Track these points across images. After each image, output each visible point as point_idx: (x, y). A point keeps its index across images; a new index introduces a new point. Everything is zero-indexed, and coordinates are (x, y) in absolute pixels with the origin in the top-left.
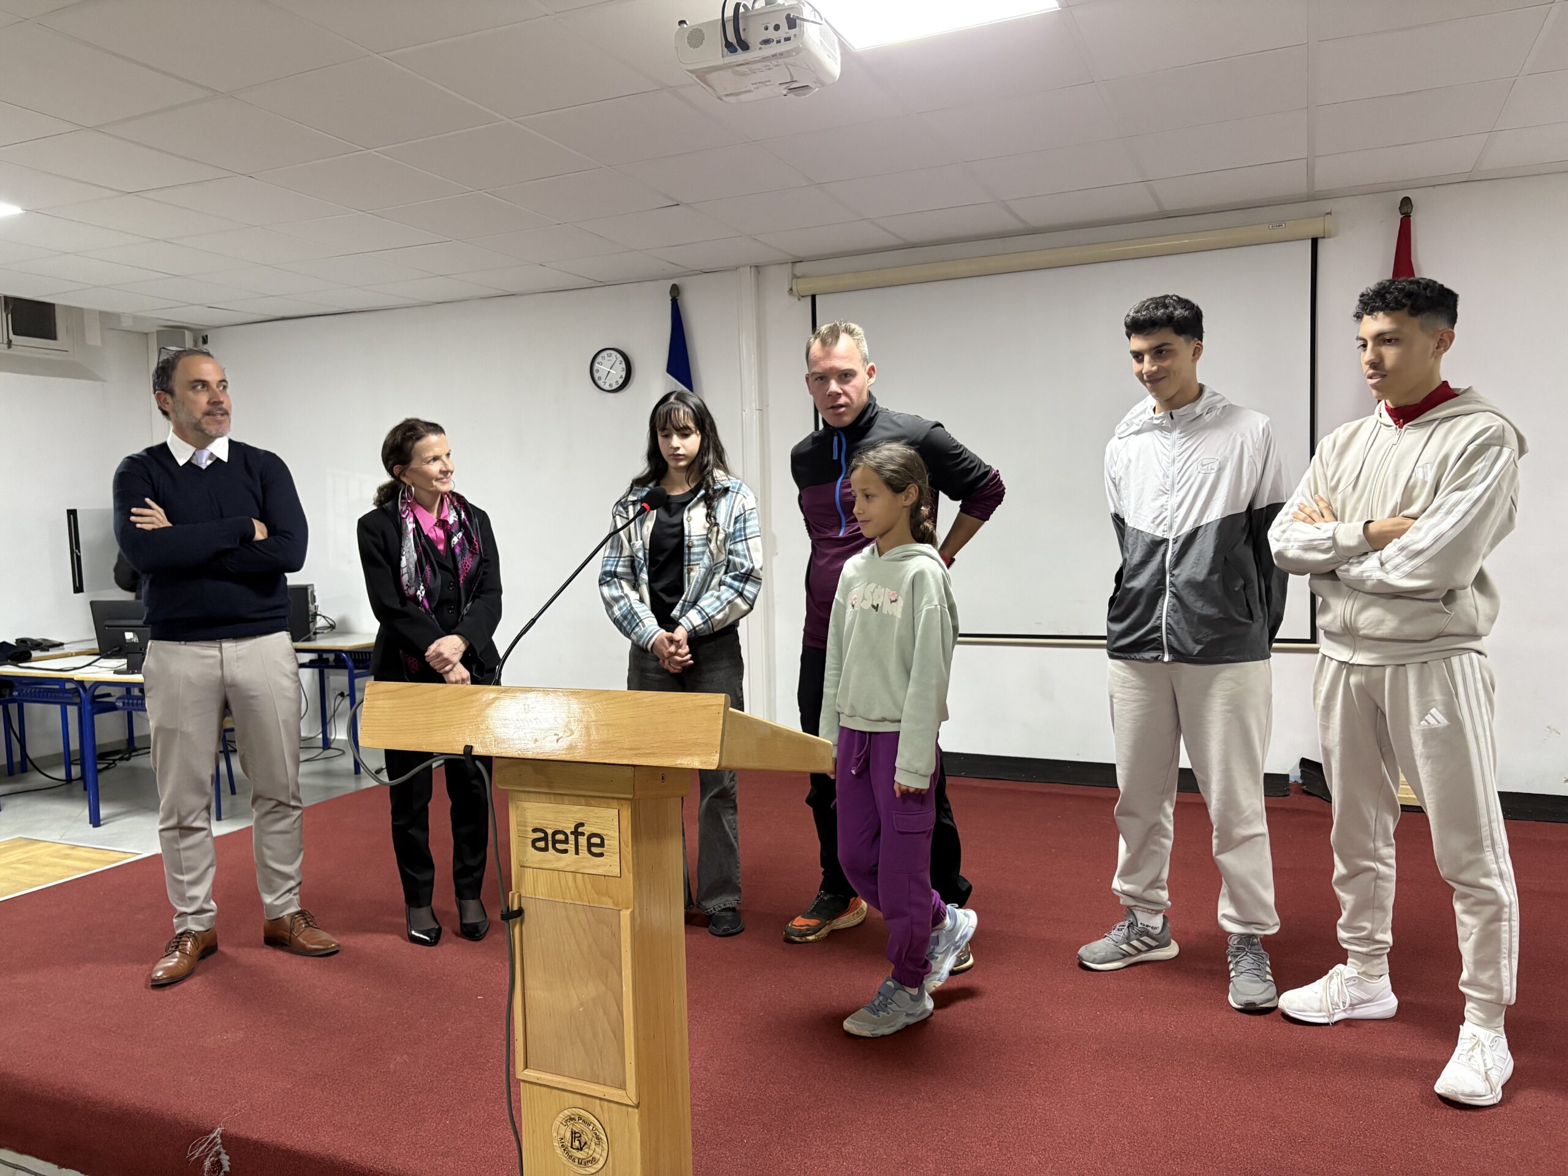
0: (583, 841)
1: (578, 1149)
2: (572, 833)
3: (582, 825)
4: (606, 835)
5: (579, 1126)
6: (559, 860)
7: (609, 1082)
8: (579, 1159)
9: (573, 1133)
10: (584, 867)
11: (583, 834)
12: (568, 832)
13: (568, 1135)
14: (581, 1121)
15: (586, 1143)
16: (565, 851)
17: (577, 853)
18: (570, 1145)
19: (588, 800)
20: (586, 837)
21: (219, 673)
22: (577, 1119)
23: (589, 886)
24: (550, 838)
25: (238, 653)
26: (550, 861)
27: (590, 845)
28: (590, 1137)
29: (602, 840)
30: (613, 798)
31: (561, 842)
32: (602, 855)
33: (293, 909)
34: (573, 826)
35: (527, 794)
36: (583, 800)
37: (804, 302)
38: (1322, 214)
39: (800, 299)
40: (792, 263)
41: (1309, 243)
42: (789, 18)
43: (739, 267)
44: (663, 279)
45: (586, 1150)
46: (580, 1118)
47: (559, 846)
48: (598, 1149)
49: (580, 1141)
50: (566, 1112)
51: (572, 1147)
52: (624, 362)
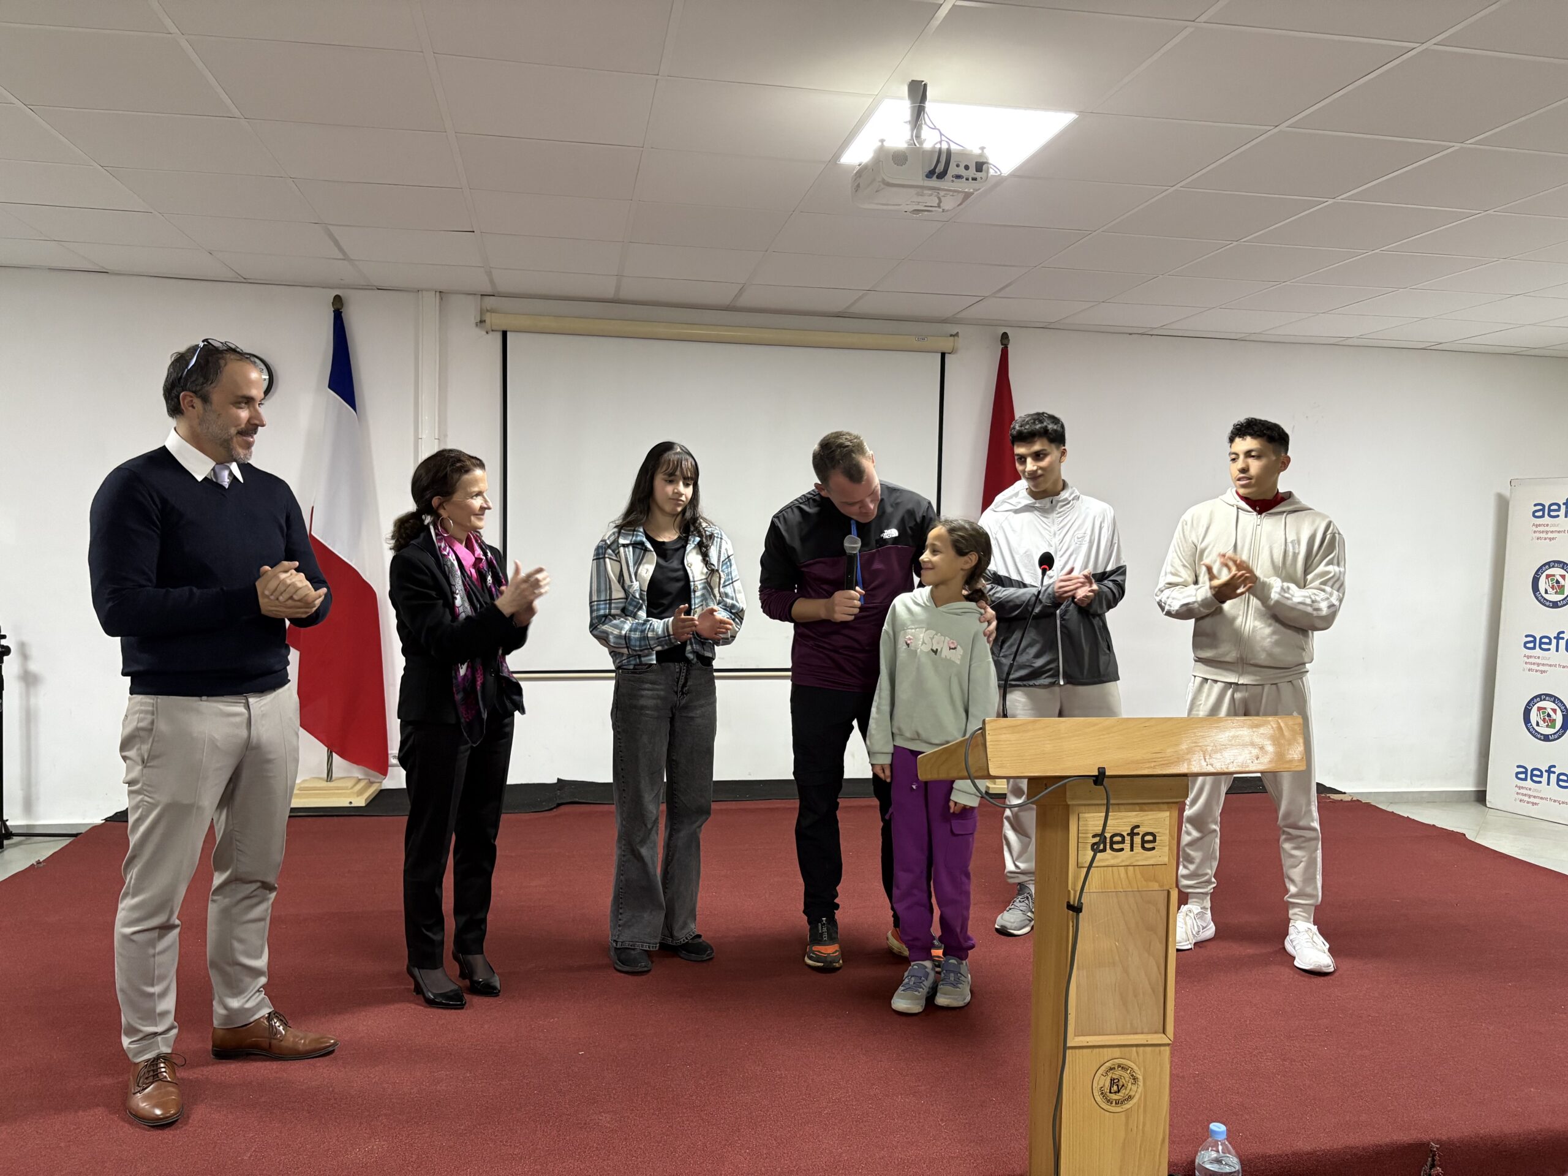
0: (1137, 840)
1: (1115, 1092)
2: (1128, 834)
3: (1138, 827)
4: (1158, 832)
5: (1119, 1072)
6: (1115, 857)
7: (1146, 1030)
8: (1116, 1100)
9: (1112, 1080)
10: (1137, 861)
11: (1138, 834)
12: (1125, 834)
13: (1108, 1083)
14: (1120, 1069)
15: (1123, 1085)
16: (1122, 850)
17: (1132, 850)
18: (1108, 1091)
19: (1142, 807)
20: (1140, 836)
21: (244, 733)
22: (1116, 1068)
23: (1139, 876)
24: (1108, 841)
25: (262, 709)
26: (1107, 860)
27: (1143, 842)
28: (1127, 1079)
29: (1154, 836)
30: (1163, 803)
31: (1118, 843)
32: (1153, 848)
33: (265, 1011)
34: (1130, 829)
35: (1087, 807)
36: (1137, 807)
37: (491, 335)
38: (951, 335)
39: (487, 333)
40: (482, 295)
41: (939, 356)
42: (976, 163)
43: (422, 291)
44: (323, 288)
45: (1123, 1091)
46: (1119, 1066)
47: (1116, 846)
48: (1134, 1088)
49: (1118, 1085)
50: (1108, 1064)
51: (1110, 1092)
52: (265, 370)
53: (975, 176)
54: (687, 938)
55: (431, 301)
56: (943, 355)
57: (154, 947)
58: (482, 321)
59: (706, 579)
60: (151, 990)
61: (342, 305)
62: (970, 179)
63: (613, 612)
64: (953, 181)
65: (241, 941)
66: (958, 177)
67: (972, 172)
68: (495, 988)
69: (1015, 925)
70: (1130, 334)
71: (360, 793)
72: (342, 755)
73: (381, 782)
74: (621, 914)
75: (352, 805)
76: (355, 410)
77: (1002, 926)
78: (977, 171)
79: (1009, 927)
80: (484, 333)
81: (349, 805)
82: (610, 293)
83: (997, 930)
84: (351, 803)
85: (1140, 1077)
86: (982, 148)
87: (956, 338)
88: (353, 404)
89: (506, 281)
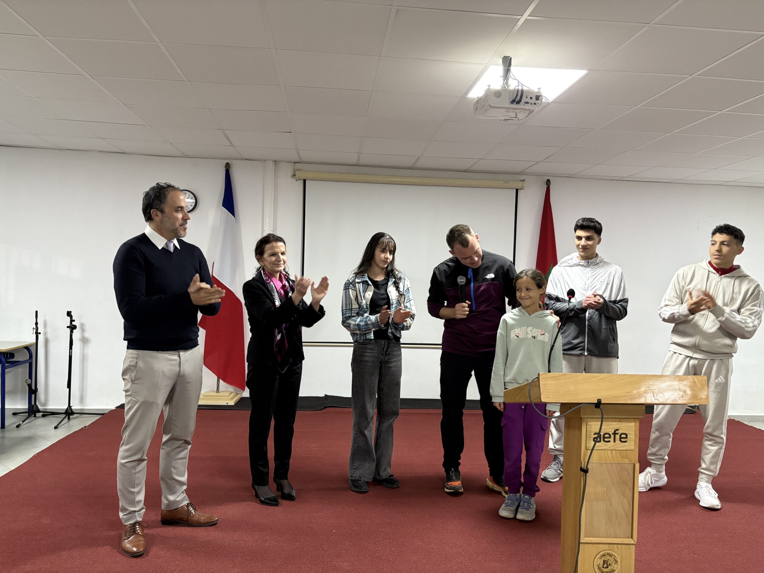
0: (618, 437)
1: (606, 568)
2: (613, 434)
3: (618, 430)
4: (628, 433)
5: (607, 558)
6: (606, 445)
7: (622, 536)
8: (606, 572)
9: (604, 561)
10: (617, 447)
11: (618, 434)
12: (611, 433)
13: (602, 563)
14: (608, 556)
15: (610, 564)
16: (609, 441)
17: (614, 441)
18: (602, 567)
19: (620, 420)
20: (619, 435)
21: (178, 369)
22: (606, 555)
23: (618, 455)
24: (602, 436)
25: (186, 357)
26: (601, 446)
27: (621, 438)
28: (612, 561)
29: (627, 435)
30: (632, 418)
31: (607, 438)
32: (626, 442)
33: (186, 502)
34: (613, 431)
35: (591, 419)
36: (618, 420)
37: (298, 181)
38: (521, 181)
39: (297, 180)
40: (294, 163)
41: (515, 191)
42: (536, 96)
43: (266, 160)
44: (221, 159)
45: (610, 567)
46: (608, 554)
47: (606, 440)
48: (616, 566)
49: (607, 564)
50: (602, 553)
51: (603, 567)
52: (194, 198)
53: (535, 102)
54: (386, 476)
55: (271, 165)
56: (517, 190)
57: (135, 470)
58: (294, 175)
59: (398, 299)
60: (133, 490)
61: (229, 167)
62: (533, 104)
63: (353, 315)
64: (524, 105)
65: (175, 468)
66: (527, 103)
67: (534, 100)
68: (293, 496)
69: (552, 476)
70: (612, 180)
71: (232, 399)
72: (224, 381)
73: (242, 394)
74: (354, 463)
75: (228, 404)
76: (234, 217)
77: (544, 477)
78: (536, 100)
79: (548, 478)
80: (295, 180)
81: (226, 404)
82: (354, 161)
83: (542, 478)
84: (227, 403)
85: (619, 560)
86: (539, 89)
87: (524, 182)
88: (233, 214)
89: (305, 156)
